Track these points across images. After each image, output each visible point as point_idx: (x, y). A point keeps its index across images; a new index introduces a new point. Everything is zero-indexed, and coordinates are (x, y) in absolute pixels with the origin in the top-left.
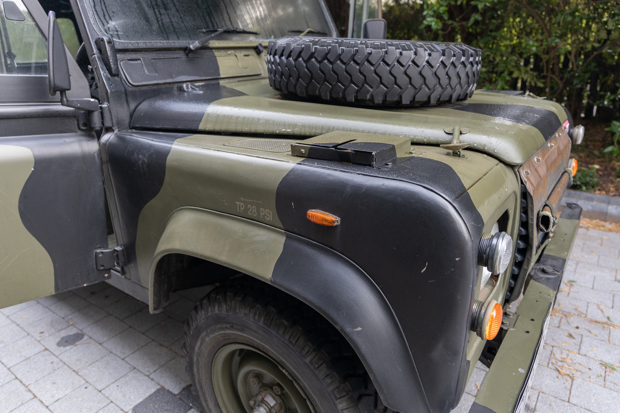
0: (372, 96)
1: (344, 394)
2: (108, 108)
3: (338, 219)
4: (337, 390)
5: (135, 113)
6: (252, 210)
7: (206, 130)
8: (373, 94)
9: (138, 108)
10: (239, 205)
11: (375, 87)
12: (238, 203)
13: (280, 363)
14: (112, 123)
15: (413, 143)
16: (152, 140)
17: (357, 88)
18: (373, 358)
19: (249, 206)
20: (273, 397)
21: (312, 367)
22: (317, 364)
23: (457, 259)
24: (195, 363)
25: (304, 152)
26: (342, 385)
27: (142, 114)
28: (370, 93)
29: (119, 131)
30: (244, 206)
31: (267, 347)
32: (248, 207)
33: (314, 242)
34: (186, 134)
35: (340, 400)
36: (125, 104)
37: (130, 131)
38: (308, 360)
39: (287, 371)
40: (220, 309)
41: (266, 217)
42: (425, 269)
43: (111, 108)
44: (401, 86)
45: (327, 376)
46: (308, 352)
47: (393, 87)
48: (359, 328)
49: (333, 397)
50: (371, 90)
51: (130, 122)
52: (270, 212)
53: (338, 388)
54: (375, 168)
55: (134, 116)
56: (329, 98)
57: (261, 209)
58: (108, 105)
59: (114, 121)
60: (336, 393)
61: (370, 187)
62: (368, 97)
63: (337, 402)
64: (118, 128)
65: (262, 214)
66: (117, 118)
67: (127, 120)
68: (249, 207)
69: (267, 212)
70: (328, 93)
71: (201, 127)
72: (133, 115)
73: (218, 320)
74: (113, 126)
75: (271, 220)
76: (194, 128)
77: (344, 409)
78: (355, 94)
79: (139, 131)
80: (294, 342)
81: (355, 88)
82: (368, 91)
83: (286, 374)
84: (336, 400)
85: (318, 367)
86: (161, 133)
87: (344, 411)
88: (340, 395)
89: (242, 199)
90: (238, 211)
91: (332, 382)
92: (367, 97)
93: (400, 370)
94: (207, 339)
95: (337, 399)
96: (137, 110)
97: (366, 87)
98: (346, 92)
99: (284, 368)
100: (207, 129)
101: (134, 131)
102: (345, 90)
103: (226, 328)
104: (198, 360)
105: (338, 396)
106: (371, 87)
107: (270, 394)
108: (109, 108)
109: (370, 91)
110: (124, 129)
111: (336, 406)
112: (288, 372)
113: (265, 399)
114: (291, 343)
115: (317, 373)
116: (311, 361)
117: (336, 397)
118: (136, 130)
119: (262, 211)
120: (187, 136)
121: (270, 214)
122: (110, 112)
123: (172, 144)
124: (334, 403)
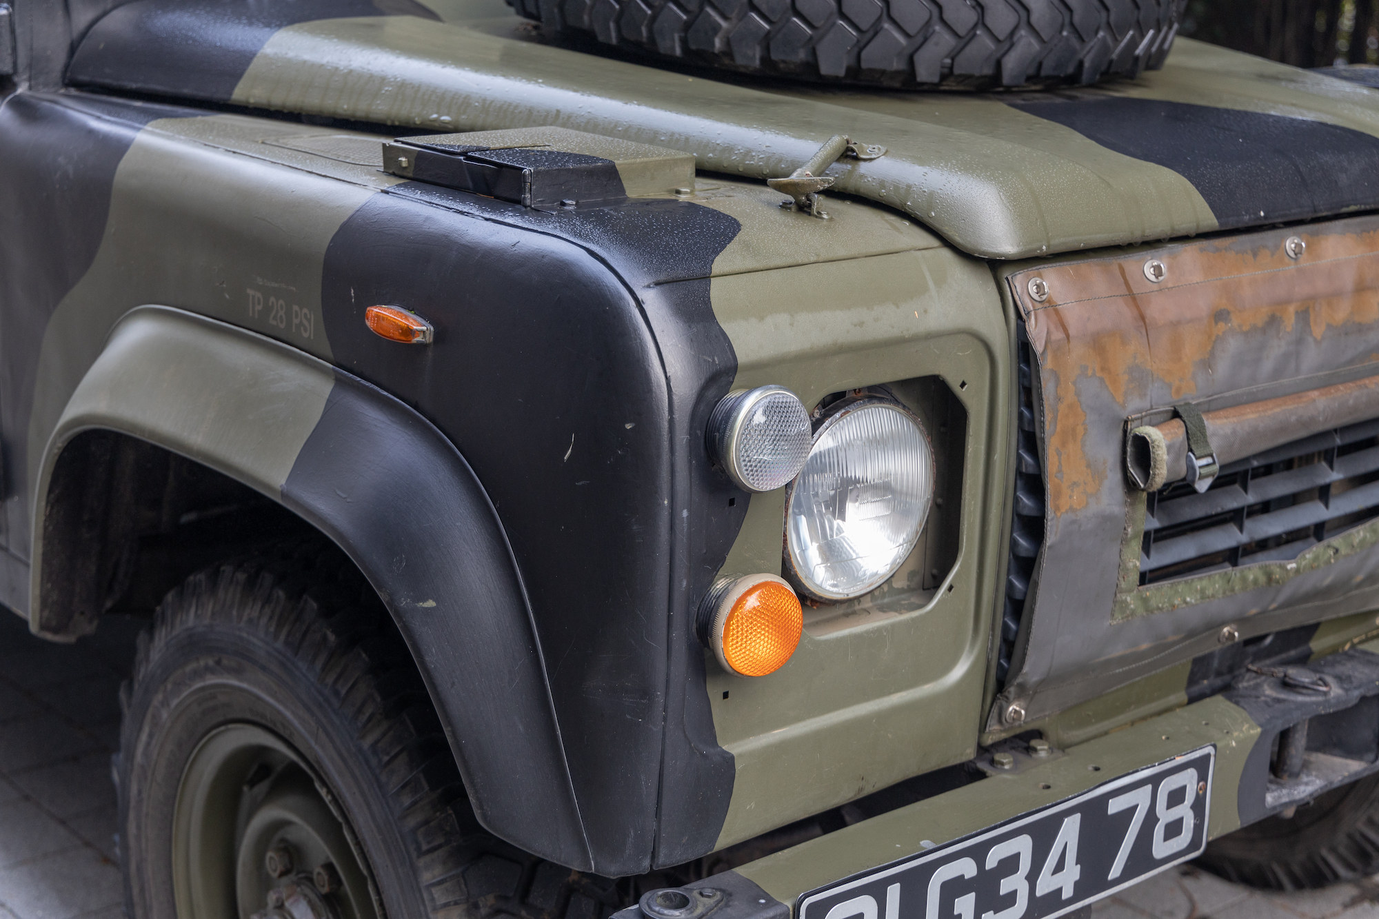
0: (728, 42)
1: (440, 840)
2: (7, 19)
3: (425, 328)
4: (422, 829)
5: (84, 42)
6: (277, 311)
7: (248, 103)
8: (731, 35)
9: (96, 27)
10: (253, 297)
11: (733, 15)
12: (250, 292)
13: (316, 766)
14: (15, 64)
15: (703, 172)
16: (99, 118)
17: (685, 17)
18: (453, 684)
19: (272, 299)
20: (310, 903)
21: (374, 762)
22: (388, 754)
23: (628, 426)
24: (133, 803)
25: (404, 165)
26: (438, 814)
27: (102, 46)
28: (720, 34)
29: (30, 88)
30: (262, 299)
31: (288, 714)
32: (270, 304)
33: (385, 393)
34: (187, 110)
35: (427, 858)
36: (60, 13)
37: (63, 91)
38: (366, 744)
39: (329, 792)
40: (199, 612)
41: (302, 328)
42: (570, 450)
43: (17, 18)
44: (809, 19)
45: (403, 787)
46: (369, 720)
47: (834, 24)
48: (431, 601)
49: (412, 848)
50: (724, 24)
51: (67, 67)
52: (310, 315)
53: (426, 822)
54: (529, 208)
55: (80, 48)
56: (614, 41)
57: (296, 308)
58: (11, 9)
59: (22, 60)
60: (421, 838)
61: (491, 249)
62: (718, 43)
63: (421, 863)
64: (30, 79)
65: (296, 321)
66: (31, 49)
67: (58, 60)
68: (273, 303)
69: (305, 314)
70: (612, 25)
71: (240, 93)
72: (78, 46)
73: (193, 646)
74: (15, 71)
75: (312, 338)
76: (218, 94)
77: (433, 885)
78: (683, 35)
79: (84, 94)
80: (343, 692)
81: (680, 17)
82: (716, 29)
83: (327, 799)
84: (418, 857)
85: (389, 762)
86: (139, 104)
87: (433, 890)
88: (429, 843)
89: (260, 281)
90: (251, 315)
91: (414, 803)
92: (713, 44)
93: (521, 727)
94: (165, 714)
95: (421, 854)
96: (91, 32)
97: (709, 15)
98: (657, 26)
99: (324, 784)
100: (252, 101)
101: (73, 91)
102: (654, 18)
103: (208, 669)
104: (140, 792)
105: (425, 847)
106: (725, 17)
107: (305, 896)
108: (10, 20)
109: (720, 26)
110: (46, 85)
111: (415, 871)
112: (333, 796)
113: (287, 904)
114: (337, 693)
115: (383, 778)
116: (374, 746)
117: (418, 848)
118: (82, 91)
119: (296, 312)
120: (196, 115)
121: (309, 321)
122: (13, 31)
123: (139, 129)
124: (412, 865)
